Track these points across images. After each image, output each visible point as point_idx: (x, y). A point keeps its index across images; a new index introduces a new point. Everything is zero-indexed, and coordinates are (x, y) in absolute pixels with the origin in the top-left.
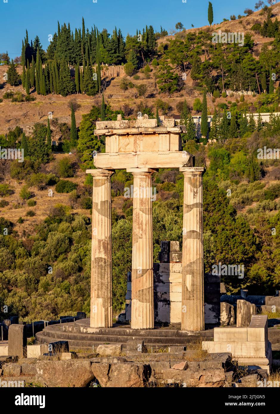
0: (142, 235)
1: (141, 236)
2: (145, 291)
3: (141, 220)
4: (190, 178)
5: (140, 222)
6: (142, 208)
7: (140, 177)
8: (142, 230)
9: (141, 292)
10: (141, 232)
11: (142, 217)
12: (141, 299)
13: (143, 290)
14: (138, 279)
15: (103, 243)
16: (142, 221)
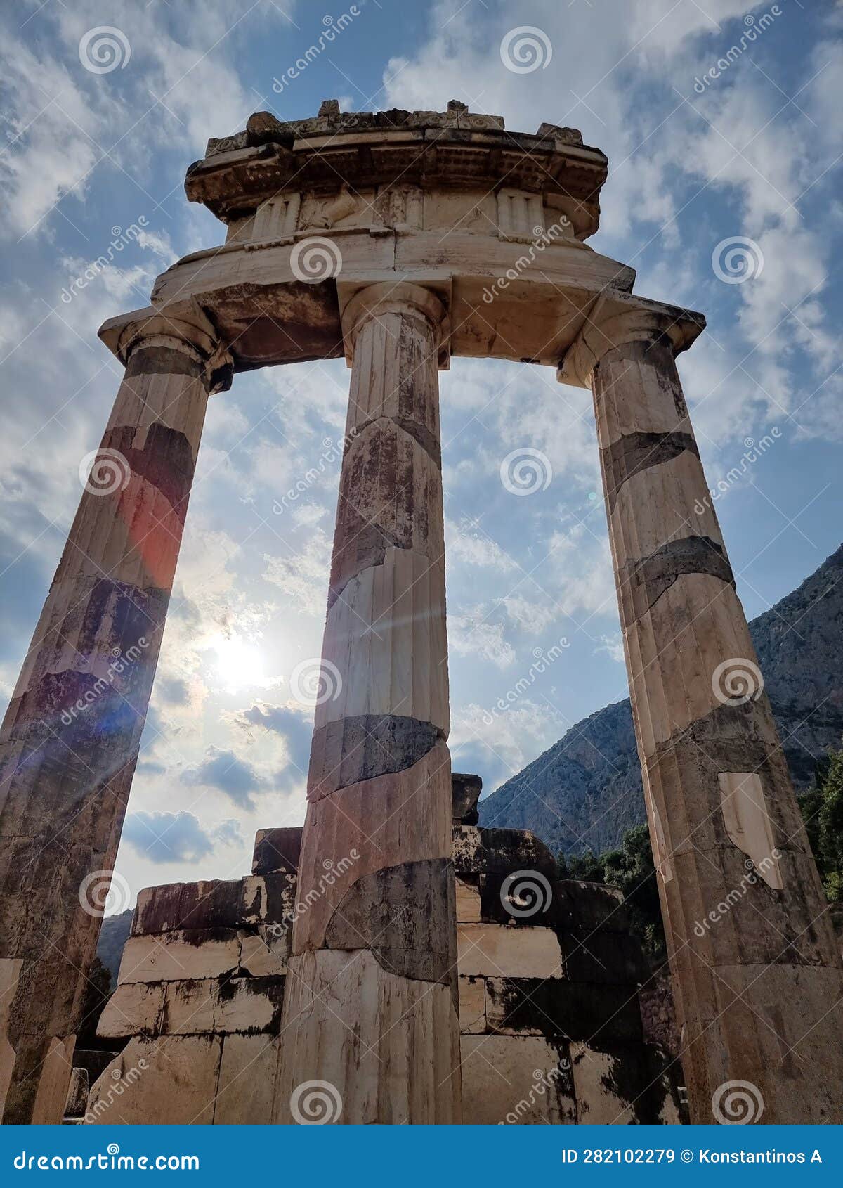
0: (408, 531)
1: (404, 539)
2: (423, 874)
3: (406, 465)
4: (647, 343)
5: (401, 472)
6: (412, 417)
7: (404, 309)
8: (410, 509)
9: (397, 885)
10: (403, 517)
11: (410, 455)
12: (398, 941)
13: (410, 866)
14: (380, 786)
15: (122, 603)
16: (410, 471)
